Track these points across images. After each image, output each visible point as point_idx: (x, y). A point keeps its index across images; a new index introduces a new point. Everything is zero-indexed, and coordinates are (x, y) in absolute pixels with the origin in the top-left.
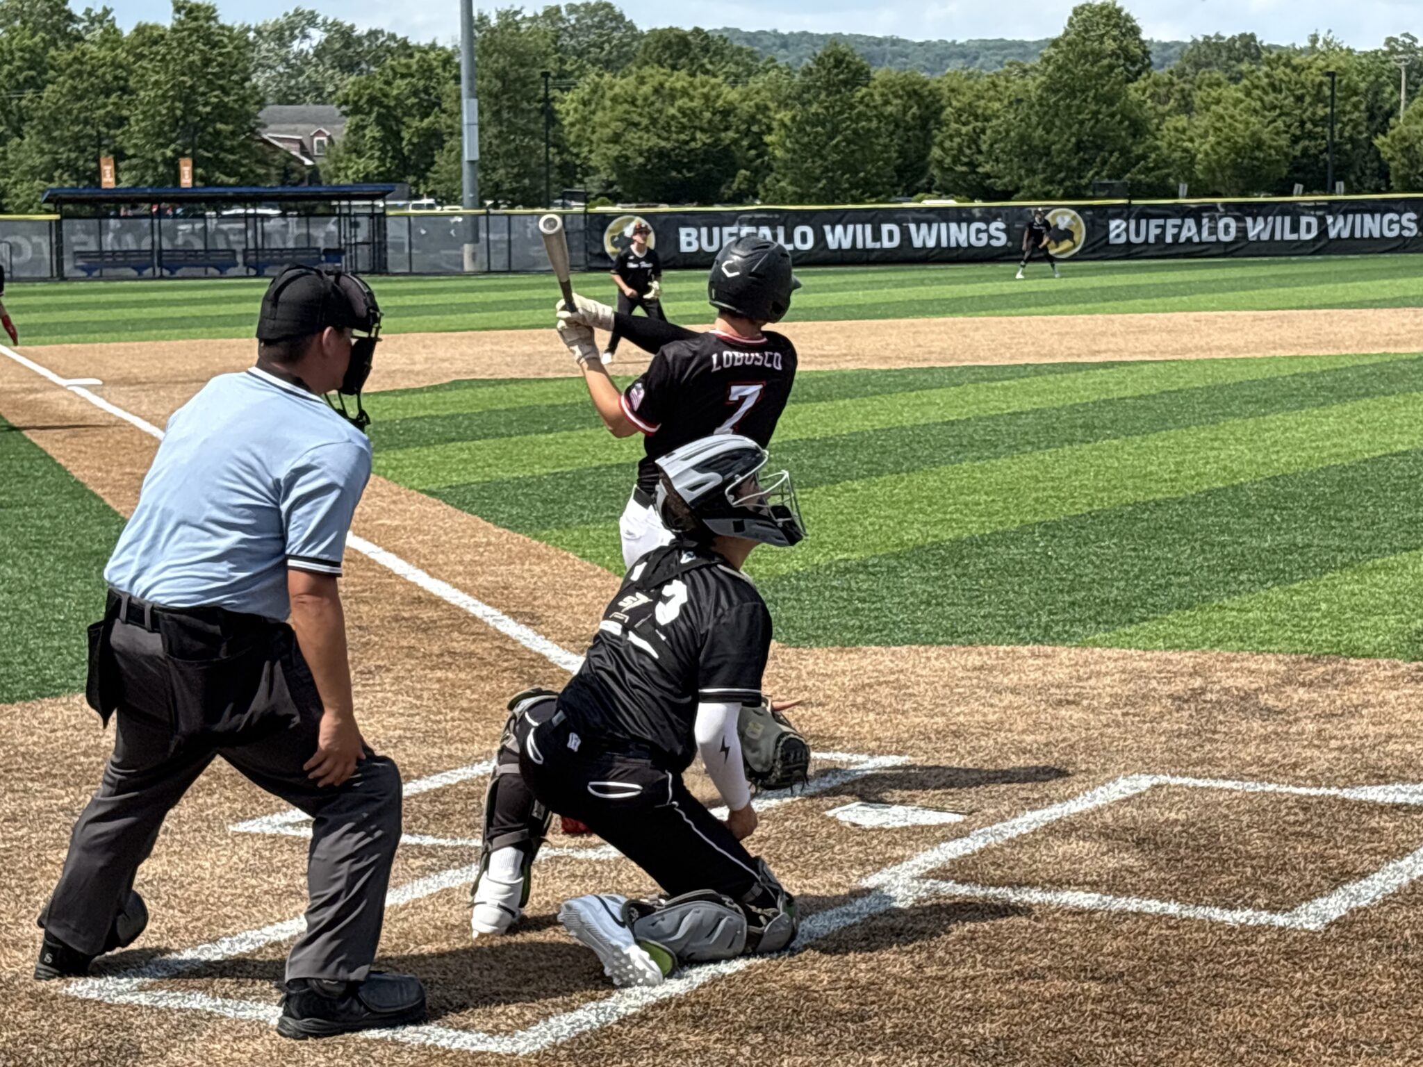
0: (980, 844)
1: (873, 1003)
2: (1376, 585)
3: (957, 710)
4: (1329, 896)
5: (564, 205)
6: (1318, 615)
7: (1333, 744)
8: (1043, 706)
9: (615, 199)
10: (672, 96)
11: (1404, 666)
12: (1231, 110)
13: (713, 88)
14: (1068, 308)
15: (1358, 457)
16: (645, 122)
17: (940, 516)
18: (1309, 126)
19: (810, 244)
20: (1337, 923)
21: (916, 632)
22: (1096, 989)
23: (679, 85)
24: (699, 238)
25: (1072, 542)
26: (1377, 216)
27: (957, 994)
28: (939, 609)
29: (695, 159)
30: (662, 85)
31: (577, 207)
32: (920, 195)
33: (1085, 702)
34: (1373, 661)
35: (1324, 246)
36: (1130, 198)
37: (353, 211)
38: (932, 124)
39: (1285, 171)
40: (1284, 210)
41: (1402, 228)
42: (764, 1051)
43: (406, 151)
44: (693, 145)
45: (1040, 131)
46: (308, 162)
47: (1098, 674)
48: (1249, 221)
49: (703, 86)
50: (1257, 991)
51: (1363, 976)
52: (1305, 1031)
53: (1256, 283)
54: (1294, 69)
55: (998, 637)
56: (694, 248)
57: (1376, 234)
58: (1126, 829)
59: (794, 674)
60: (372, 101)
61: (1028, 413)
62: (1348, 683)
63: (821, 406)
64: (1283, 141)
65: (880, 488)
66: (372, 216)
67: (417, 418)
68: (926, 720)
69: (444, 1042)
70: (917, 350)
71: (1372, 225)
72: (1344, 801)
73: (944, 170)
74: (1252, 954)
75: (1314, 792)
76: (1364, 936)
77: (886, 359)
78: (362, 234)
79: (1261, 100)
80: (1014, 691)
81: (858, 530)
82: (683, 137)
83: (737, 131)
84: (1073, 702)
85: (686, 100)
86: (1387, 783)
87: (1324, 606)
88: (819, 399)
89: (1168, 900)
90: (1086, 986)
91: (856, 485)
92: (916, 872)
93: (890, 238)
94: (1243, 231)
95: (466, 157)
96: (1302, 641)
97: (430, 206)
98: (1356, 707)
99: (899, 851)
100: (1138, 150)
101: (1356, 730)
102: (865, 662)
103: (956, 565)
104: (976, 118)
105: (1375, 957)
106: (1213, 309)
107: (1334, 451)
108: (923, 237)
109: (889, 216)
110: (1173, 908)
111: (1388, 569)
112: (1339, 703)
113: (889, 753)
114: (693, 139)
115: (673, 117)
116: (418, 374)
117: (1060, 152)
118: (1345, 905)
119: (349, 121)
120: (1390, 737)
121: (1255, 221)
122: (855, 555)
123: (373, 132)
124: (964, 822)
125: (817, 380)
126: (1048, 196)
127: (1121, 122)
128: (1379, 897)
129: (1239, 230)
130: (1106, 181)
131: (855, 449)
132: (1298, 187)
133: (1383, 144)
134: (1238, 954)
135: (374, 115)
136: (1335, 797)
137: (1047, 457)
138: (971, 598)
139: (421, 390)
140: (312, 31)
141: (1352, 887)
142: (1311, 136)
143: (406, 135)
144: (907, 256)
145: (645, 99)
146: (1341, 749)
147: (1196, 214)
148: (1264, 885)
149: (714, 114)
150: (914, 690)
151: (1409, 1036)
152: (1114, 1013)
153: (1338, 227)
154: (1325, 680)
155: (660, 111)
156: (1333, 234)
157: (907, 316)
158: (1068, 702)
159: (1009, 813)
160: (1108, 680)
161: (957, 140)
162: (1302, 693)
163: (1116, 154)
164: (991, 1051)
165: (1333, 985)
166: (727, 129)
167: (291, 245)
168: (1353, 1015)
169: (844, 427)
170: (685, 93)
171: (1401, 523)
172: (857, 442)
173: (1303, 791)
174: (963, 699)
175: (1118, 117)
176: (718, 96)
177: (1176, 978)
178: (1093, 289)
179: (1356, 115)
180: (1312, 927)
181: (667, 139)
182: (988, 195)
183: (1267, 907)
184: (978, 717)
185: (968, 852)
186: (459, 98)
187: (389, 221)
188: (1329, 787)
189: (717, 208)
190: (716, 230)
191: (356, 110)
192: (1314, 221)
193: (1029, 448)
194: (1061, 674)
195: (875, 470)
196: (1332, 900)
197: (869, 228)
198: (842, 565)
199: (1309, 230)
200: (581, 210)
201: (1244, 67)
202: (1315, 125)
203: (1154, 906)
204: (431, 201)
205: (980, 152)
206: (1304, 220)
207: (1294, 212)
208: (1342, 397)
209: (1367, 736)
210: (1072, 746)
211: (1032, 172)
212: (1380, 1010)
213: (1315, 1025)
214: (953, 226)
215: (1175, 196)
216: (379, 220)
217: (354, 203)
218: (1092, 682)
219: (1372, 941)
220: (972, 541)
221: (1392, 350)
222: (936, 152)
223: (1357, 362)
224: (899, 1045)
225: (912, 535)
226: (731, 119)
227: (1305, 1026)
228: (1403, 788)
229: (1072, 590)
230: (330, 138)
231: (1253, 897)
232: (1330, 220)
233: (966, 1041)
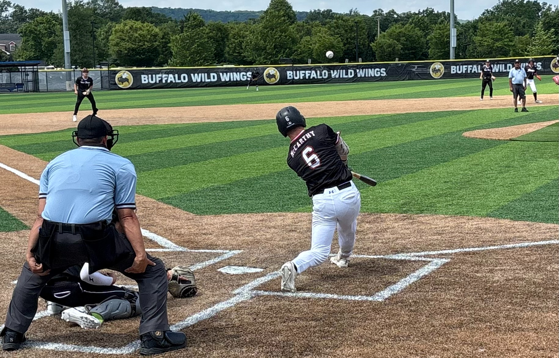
0: (270, 278)
1: (241, 331)
2: (387, 189)
3: (257, 234)
4: (385, 290)
5: (101, 68)
6: (370, 199)
7: (380, 241)
8: (285, 232)
9: (118, 65)
10: (136, 30)
11: (399, 215)
12: (324, 35)
13: (150, 27)
14: (275, 101)
15: (376, 148)
16: (127, 39)
17: (243, 171)
18: (349, 40)
19: (186, 80)
20: (388, 299)
21: (240, 209)
22: (314, 323)
23: (138, 26)
24: (148, 79)
25: (287, 178)
26: (373, 69)
27: (269, 327)
28: (246, 202)
29: (144, 51)
30: (132, 26)
31: (105, 68)
32: (222, 63)
33: (298, 231)
34: (388, 214)
35: (356, 79)
36: (293, 64)
37: (26, 70)
38: (226, 40)
39: (342, 55)
40: (343, 68)
41: (381, 73)
42: (207, 349)
43: (43, 49)
44: (144, 46)
45: (262, 42)
46: (8, 53)
47: (301, 221)
48: (332, 71)
49: (147, 26)
50: (365, 322)
51: (398, 315)
52: (382, 334)
53: (336, 92)
54: (344, 21)
55: (267, 210)
56: (147, 82)
57: (373, 75)
58: (317, 272)
59: (200, 224)
60: (31, 32)
61: (267, 136)
62: (382, 221)
63: (197, 135)
64: (341, 45)
65: (222, 162)
66: (33, 72)
67: (57, 141)
68: (247, 238)
69: (97, 352)
70: (227, 116)
71: (371, 73)
72: (385, 259)
73: (229, 55)
74: (362, 310)
75: (375, 257)
76: (397, 303)
77: (217, 119)
78: (30, 77)
79: (334, 31)
80: (274, 227)
81: (216, 176)
82: (140, 44)
83: (159, 42)
84: (295, 231)
85: (141, 31)
86: (398, 253)
87: (371, 197)
88: (196, 132)
89: (333, 294)
90: (310, 322)
91: (213, 161)
92: (250, 288)
93: (214, 78)
94: (330, 75)
95: (66, 51)
96: (365, 208)
97: (53, 68)
98: (385, 229)
99: (243, 282)
100: (295, 48)
101: (386, 236)
102: (224, 220)
103: (250, 187)
104: (240, 37)
105: (401, 309)
106: (323, 101)
107: (368, 146)
108: (225, 78)
109: (213, 71)
110: (336, 296)
111: (390, 184)
112: (379, 228)
113: (236, 249)
114: (144, 45)
115: (137, 37)
116: (55, 126)
117: (269, 49)
118: (390, 293)
119: (23, 39)
120: (397, 238)
121: (334, 72)
122: (216, 184)
123: (31, 43)
124: (263, 271)
125: (195, 126)
126: (265, 63)
127: (289, 39)
128: (400, 290)
129: (328, 74)
130: (285, 58)
131: (211, 149)
132: (347, 60)
133: (373, 46)
134: (357, 310)
135: (32, 37)
136: (382, 258)
137: (275, 150)
138: (256, 197)
139: (57, 132)
140: (9, 9)
141: (392, 287)
142: (349, 43)
143: (43, 43)
144: (219, 84)
145: (127, 31)
146: (382, 243)
147: (315, 69)
148: (364, 288)
149: (151, 36)
150: (242, 228)
151: (415, 334)
152: (320, 331)
153: (361, 73)
154: (374, 221)
155: (132, 35)
156: (359, 76)
157: (222, 104)
158: (293, 231)
159: (278, 268)
160: (305, 223)
161: (234, 45)
162: (368, 225)
163: (288, 49)
164: (282, 345)
165: (389, 319)
166: (155, 42)
167: (4, 82)
168: (397, 328)
169: (207, 142)
170: (141, 29)
171: (392, 169)
172: (211, 147)
173: (372, 257)
174: (258, 231)
175: (288, 37)
176: (152, 30)
177: (339, 319)
178: (283, 94)
179: (364, 36)
180: (380, 300)
181: (135, 45)
182: (245, 63)
183: (365, 295)
184: (264, 237)
185: (267, 281)
186: (62, 30)
187: (39, 73)
188: (380, 255)
189: (153, 68)
190: (154, 76)
191: (25, 35)
192: (353, 71)
193: (269, 147)
194: (289, 221)
195: (219, 156)
196: (386, 292)
197: (206, 74)
198: (212, 187)
199: (351, 74)
200: (107, 69)
201: (328, 20)
202: (351, 40)
203: (330, 296)
204: (53, 66)
205: (242, 49)
206: (349, 71)
207: (346, 68)
208: (369, 129)
209: (390, 238)
210: (296, 245)
211: (260, 55)
212: (405, 326)
213: (385, 332)
214: (235, 73)
215: (307, 63)
216: (35, 73)
217: (26, 67)
218: (299, 224)
219: (400, 304)
220: (255, 179)
221: (382, 113)
222: (227, 49)
223: (371, 117)
224: (252, 345)
225: (234, 177)
226: (157, 38)
227: (382, 332)
228: (404, 255)
229: (289, 194)
230: (15, 45)
231: (361, 291)
232: (358, 71)
233: (274, 342)
